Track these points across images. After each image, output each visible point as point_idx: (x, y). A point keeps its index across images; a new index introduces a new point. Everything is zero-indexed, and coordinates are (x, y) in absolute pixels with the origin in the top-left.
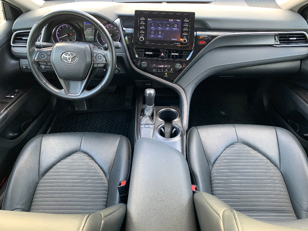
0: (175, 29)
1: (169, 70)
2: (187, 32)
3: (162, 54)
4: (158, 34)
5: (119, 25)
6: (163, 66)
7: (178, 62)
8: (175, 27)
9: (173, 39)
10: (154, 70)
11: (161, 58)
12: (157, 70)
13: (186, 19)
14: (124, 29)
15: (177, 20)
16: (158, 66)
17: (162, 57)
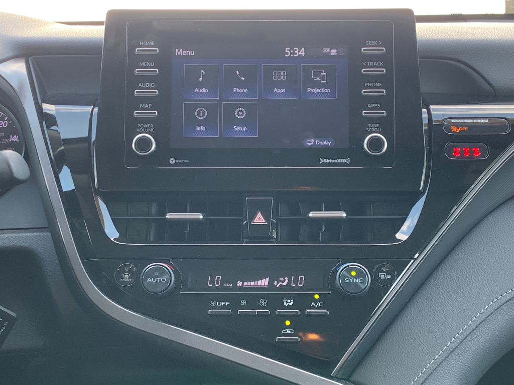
0: (317, 91)
1: (303, 301)
2: (383, 102)
3: (259, 219)
4: (232, 121)
5: (21, 87)
6: (264, 283)
7: (349, 255)
8: (318, 85)
9: (310, 142)
10: (219, 308)
11: (252, 239)
12: (235, 305)
13: (368, 43)
14: (48, 108)
15: (326, 50)
16: (239, 284)
17: (261, 234)
